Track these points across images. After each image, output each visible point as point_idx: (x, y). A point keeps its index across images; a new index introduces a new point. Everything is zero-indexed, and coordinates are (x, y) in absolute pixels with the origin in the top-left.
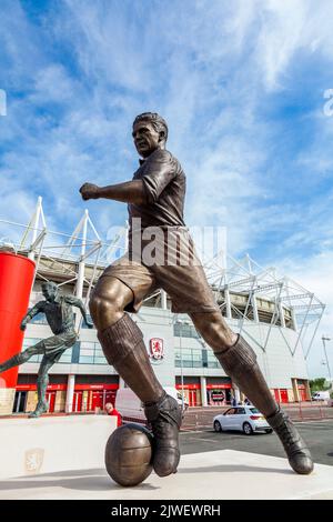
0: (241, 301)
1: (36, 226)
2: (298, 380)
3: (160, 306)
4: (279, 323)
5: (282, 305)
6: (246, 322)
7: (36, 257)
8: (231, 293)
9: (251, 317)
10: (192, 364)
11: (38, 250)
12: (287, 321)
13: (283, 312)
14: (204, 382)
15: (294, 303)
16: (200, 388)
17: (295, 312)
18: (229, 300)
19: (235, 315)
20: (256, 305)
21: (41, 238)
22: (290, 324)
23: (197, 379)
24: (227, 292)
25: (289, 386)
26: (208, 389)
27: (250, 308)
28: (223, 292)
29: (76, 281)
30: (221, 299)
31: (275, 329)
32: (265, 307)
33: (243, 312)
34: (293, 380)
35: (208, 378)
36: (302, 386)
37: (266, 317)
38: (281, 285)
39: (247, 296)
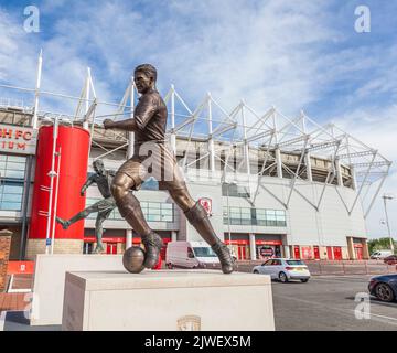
0: (293, 160)
1: (88, 98)
2: (354, 238)
4: (335, 182)
5: (339, 163)
6: (298, 181)
7: (90, 126)
8: (282, 153)
9: (304, 177)
10: (241, 221)
11: (90, 120)
12: (345, 180)
13: (341, 171)
14: (253, 238)
15: (354, 161)
16: (249, 244)
17: (355, 171)
18: (280, 160)
19: (286, 175)
20: (310, 164)
21: (92, 108)
22: (348, 183)
23: (246, 236)
24: (278, 152)
25: (343, 243)
26: (257, 245)
27: (303, 167)
28: (273, 152)
29: (127, 146)
30: (271, 158)
31: (330, 188)
32: (321, 166)
33: (295, 171)
34: (348, 238)
35: (257, 235)
36: (360, 245)
37: (320, 176)
38: (338, 143)
39: (299, 156)
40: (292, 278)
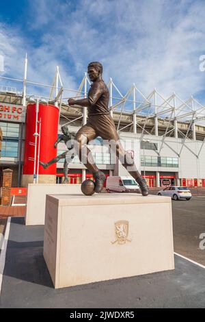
0: (185, 127)
1: (57, 86)
3: (132, 131)
6: (187, 140)
7: (59, 105)
8: (178, 122)
9: (191, 138)
10: (151, 164)
11: (59, 101)
14: (158, 174)
16: (156, 178)
18: (177, 127)
19: (180, 136)
20: (195, 130)
21: (60, 93)
23: (155, 173)
24: (176, 122)
26: (160, 178)
27: (190, 131)
28: (173, 122)
29: (82, 118)
30: (171, 126)
32: (201, 131)
33: (185, 134)
35: (161, 173)
37: (201, 137)
39: (189, 124)
40: (181, 197)
